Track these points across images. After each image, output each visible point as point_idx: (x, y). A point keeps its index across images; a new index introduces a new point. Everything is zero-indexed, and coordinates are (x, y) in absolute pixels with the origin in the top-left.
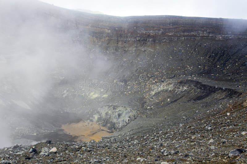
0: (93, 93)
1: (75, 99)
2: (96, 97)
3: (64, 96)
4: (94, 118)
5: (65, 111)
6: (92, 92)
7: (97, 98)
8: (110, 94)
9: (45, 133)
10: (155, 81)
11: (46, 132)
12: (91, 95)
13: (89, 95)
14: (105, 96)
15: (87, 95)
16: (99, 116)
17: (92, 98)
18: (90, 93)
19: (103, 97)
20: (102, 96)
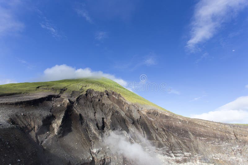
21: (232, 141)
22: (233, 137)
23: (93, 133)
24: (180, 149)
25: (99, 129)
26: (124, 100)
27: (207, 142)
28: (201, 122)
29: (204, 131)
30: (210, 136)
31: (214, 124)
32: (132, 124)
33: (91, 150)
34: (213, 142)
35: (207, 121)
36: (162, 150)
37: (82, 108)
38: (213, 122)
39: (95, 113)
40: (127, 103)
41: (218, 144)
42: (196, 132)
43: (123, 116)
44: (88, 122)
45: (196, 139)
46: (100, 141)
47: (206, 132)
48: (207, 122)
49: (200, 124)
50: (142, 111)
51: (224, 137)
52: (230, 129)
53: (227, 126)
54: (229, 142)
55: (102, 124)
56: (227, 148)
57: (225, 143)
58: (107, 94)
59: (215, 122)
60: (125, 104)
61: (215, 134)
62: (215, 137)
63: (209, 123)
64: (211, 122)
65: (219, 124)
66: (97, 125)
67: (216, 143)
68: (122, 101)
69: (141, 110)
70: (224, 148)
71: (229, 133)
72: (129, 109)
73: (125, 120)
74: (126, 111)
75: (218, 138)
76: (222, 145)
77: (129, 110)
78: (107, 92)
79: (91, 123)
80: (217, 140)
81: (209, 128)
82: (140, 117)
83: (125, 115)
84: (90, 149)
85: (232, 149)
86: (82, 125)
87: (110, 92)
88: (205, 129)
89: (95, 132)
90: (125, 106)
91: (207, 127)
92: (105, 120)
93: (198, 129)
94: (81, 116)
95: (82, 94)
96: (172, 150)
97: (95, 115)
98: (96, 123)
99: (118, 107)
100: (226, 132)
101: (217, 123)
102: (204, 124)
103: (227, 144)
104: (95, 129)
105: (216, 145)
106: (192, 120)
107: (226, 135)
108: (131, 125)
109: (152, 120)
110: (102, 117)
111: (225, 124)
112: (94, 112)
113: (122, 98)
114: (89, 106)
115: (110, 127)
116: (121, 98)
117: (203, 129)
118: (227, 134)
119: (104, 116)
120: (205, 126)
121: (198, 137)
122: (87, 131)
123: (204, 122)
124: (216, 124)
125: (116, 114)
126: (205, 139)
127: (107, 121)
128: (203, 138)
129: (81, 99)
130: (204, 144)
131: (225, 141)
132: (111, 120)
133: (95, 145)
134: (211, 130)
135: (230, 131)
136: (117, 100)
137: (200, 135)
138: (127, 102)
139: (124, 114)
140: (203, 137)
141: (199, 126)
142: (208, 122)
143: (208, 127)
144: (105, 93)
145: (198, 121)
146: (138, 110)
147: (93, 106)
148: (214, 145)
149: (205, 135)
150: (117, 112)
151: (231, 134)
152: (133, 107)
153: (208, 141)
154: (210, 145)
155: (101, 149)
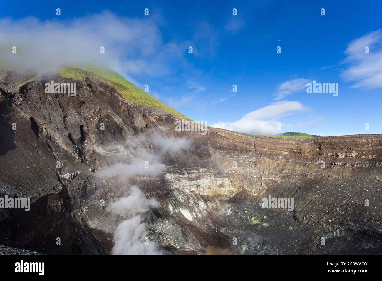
0: (255, 218)
1: (236, 220)
2: (256, 223)
3: (227, 215)
4: (242, 249)
5: (221, 231)
6: (254, 216)
7: (257, 225)
8: (271, 224)
9: (187, 249)
10: (332, 221)
11: (189, 249)
12: (252, 220)
13: (250, 219)
14: (265, 224)
15: (249, 219)
16: (248, 249)
17: (251, 223)
18: (251, 217)
19: (262, 225)
20: (263, 223)
21: (251, 153)
22: (252, 149)
23: (63, 149)
24: (196, 165)
25: (73, 143)
26: (120, 98)
27: (226, 156)
28: (224, 133)
29: (225, 144)
30: (230, 149)
31: (237, 135)
32: (133, 136)
33: (60, 175)
34: (233, 155)
35: (232, 131)
36: (173, 168)
37: (35, 107)
38: (237, 132)
39: (65, 117)
40: (126, 104)
41: (237, 157)
42: (216, 145)
43: (119, 123)
44: (50, 131)
45: (215, 152)
46: (77, 162)
47: (227, 144)
48: (230, 133)
49: (223, 135)
50: (150, 117)
51: (245, 149)
52: (252, 140)
53: (249, 137)
54: (248, 154)
55: (80, 136)
56: (244, 161)
57: (244, 156)
58: (90, 86)
59: (239, 133)
60: (122, 104)
61: (236, 146)
62: (236, 149)
63: (233, 135)
64: (235, 132)
65: (242, 135)
66: (70, 136)
67: (235, 156)
68: (118, 100)
69: (149, 115)
70: (241, 161)
71: (250, 145)
72: (129, 112)
73: (122, 130)
74: (124, 116)
75: (238, 150)
76: (240, 158)
77: (129, 114)
78: (90, 81)
79: (57, 134)
80: (236, 153)
81: (232, 140)
82: (147, 125)
83: (122, 122)
84: (57, 174)
85: (249, 161)
86: (38, 137)
87: (96, 82)
88: (227, 141)
89: (65, 148)
90: (123, 108)
91: (229, 139)
92: (85, 129)
93: (219, 140)
94: (35, 122)
95: (32, 80)
96: (186, 167)
97: (64, 121)
98: (67, 133)
99: (110, 108)
100: (247, 144)
101: (240, 133)
102: (227, 135)
103: (245, 156)
104: (67, 144)
105: (234, 158)
106: (215, 130)
107: (246, 147)
108: (131, 136)
109: (164, 130)
110: (80, 124)
111: (249, 135)
112: (63, 116)
113: (118, 94)
114: (50, 104)
115: (94, 140)
116: (116, 95)
117: (224, 142)
118: (248, 146)
119: (84, 123)
120: (228, 137)
121: (217, 151)
122: (49, 147)
123: (228, 133)
124: (240, 135)
125: (106, 119)
126: (224, 152)
127: (89, 131)
128: (222, 152)
129: (30, 89)
130: (223, 158)
131: (245, 153)
132: (96, 130)
133: (67, 168)
134: (233, 142)
135: (252, 143)
136: (108, 97)
137: (221, 148)
138: (126, 101)
139: (121, 120)
140: (224, 150)
141: (221, 138)
142: (232, 133)
143: (231, 138)
144: (85, 83)
145: (222, 132)
146: (144, 115)
147: (60, 104)
148: (233, 159)
149: (226, 148)
150: (108, 117)
151: (251, 146)
152: (136, 109)
153: (228, 155)
154: (229, 159)
155: (79, 172)
